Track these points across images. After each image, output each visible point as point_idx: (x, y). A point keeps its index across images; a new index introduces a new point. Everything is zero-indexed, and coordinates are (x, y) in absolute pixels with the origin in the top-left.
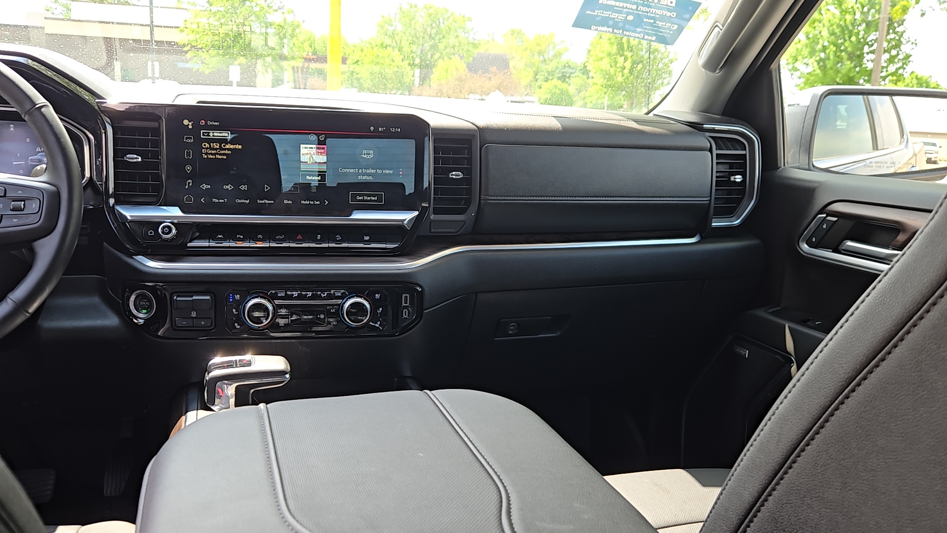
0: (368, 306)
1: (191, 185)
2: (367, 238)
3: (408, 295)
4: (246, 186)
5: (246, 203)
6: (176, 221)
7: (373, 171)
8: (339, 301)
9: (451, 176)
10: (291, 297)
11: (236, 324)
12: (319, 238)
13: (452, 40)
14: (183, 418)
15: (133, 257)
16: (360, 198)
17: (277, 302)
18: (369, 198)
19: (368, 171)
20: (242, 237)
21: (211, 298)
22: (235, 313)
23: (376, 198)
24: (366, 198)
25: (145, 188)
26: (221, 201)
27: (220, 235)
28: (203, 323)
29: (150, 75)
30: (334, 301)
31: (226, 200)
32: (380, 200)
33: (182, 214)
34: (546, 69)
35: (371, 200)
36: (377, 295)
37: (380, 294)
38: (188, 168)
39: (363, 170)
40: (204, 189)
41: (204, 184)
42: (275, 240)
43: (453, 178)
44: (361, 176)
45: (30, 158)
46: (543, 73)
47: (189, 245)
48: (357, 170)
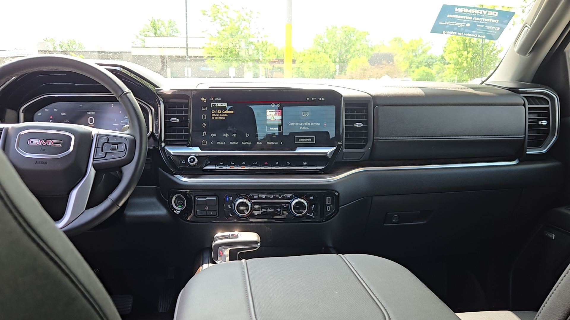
0: (306, 204)
1: (205, 134)
2: (305, 163)
3: (330, 197)
4: (236, 134)
5: (236, 144)
6: (197, 155)
7: (308, 124)
8: (289, 201)
9: (355, 126)
10: (261, 199)
11: (230, 214)
12: (278, 164)
13: (358, 46)
14: (201, 267)
15: (174, 175)
16: (301, 140)
17: (253, 201)
18: (306, 140)
19: (306, 124)
20: (233, 163)
21: (216, 199)
22: (229, 207)
23: (310, 140)
24: (304, 140)
25: (181, 137)
26: (222, 143)
27: (221, 162)
28: (212, 213)
29: (186, 75)
30: (286, 200)
31: (225, 142)
32: (312, 141)
33: (201, 151)
34: (417, 60)
35: (307, 141)
36: (311, 197)
37: (313, 197)
38: (204, 125)
39: (303, 123)
40: (213, 136)
41: (213, 134)
42: (252, 165)
43: (356, 127)
44: (302, 127)
45: (121, 122)
46: (415, 63)
47: (204, 168)
48: (299, 123)
